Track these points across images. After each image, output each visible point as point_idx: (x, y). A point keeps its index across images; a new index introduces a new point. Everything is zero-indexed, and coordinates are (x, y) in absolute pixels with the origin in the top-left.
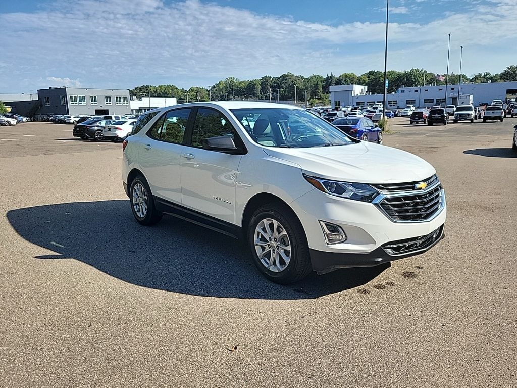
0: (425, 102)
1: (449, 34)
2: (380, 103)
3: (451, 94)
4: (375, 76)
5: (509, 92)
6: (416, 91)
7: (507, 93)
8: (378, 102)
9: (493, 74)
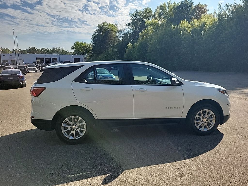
1: (13, 29)
3: (10, 58)
5: (37, 59)
9: (22, 50)
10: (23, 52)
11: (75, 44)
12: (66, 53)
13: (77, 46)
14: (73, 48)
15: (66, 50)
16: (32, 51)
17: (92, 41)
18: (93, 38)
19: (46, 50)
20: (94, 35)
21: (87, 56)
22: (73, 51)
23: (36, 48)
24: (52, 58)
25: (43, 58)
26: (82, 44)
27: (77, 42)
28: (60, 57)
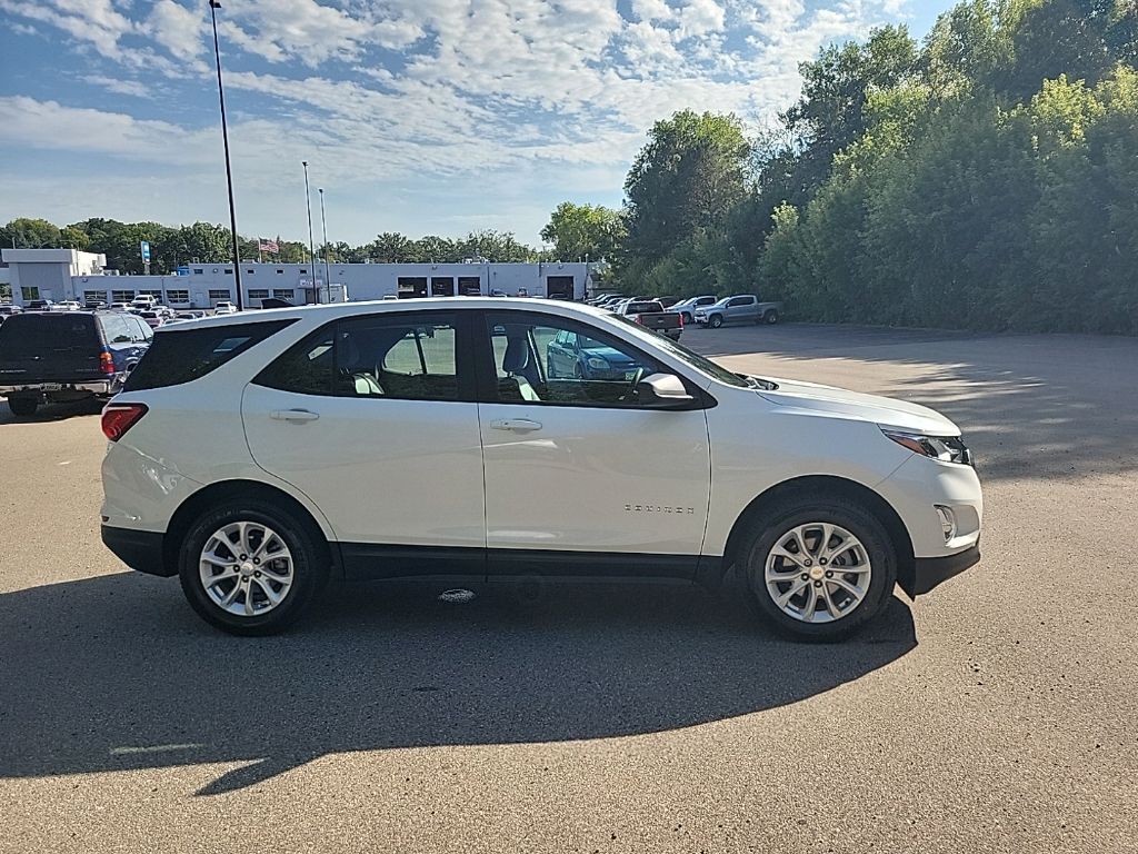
0: (250, 296)
2: (148, 296)
3: (302, 281)
4: (108, 231)
5: (402, 281)
6: (228, 272)
7: (400, 284)
8: (142, 293)
9: (353, 246)
10: (353, 257)
11: (555, 216)
12: (523, 253)
13: (565, 225)
14: (548, 234)
15: (520, 241)
16: (388, 250)
17: (624, 201)
18: (631, 184)
19: (442, 243)
20: (634, 174)
21: (602, 267)
22: (551, 246)
23: (404, 238)
24: (460, 279)
25: (426, 279)
26: (586, 213)
27: (566, 208)
28: (491, 273)
